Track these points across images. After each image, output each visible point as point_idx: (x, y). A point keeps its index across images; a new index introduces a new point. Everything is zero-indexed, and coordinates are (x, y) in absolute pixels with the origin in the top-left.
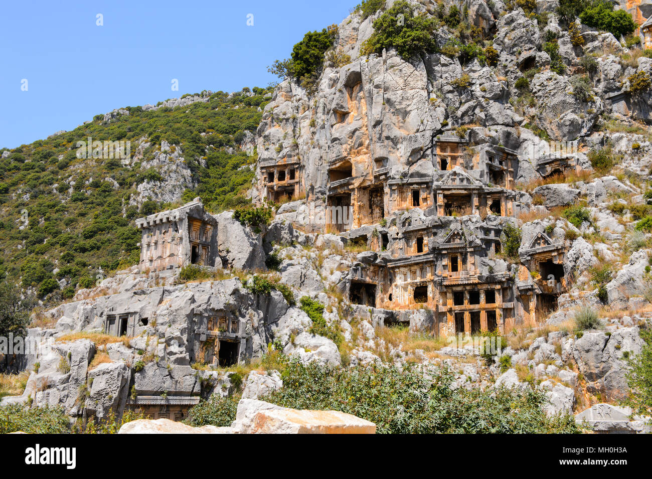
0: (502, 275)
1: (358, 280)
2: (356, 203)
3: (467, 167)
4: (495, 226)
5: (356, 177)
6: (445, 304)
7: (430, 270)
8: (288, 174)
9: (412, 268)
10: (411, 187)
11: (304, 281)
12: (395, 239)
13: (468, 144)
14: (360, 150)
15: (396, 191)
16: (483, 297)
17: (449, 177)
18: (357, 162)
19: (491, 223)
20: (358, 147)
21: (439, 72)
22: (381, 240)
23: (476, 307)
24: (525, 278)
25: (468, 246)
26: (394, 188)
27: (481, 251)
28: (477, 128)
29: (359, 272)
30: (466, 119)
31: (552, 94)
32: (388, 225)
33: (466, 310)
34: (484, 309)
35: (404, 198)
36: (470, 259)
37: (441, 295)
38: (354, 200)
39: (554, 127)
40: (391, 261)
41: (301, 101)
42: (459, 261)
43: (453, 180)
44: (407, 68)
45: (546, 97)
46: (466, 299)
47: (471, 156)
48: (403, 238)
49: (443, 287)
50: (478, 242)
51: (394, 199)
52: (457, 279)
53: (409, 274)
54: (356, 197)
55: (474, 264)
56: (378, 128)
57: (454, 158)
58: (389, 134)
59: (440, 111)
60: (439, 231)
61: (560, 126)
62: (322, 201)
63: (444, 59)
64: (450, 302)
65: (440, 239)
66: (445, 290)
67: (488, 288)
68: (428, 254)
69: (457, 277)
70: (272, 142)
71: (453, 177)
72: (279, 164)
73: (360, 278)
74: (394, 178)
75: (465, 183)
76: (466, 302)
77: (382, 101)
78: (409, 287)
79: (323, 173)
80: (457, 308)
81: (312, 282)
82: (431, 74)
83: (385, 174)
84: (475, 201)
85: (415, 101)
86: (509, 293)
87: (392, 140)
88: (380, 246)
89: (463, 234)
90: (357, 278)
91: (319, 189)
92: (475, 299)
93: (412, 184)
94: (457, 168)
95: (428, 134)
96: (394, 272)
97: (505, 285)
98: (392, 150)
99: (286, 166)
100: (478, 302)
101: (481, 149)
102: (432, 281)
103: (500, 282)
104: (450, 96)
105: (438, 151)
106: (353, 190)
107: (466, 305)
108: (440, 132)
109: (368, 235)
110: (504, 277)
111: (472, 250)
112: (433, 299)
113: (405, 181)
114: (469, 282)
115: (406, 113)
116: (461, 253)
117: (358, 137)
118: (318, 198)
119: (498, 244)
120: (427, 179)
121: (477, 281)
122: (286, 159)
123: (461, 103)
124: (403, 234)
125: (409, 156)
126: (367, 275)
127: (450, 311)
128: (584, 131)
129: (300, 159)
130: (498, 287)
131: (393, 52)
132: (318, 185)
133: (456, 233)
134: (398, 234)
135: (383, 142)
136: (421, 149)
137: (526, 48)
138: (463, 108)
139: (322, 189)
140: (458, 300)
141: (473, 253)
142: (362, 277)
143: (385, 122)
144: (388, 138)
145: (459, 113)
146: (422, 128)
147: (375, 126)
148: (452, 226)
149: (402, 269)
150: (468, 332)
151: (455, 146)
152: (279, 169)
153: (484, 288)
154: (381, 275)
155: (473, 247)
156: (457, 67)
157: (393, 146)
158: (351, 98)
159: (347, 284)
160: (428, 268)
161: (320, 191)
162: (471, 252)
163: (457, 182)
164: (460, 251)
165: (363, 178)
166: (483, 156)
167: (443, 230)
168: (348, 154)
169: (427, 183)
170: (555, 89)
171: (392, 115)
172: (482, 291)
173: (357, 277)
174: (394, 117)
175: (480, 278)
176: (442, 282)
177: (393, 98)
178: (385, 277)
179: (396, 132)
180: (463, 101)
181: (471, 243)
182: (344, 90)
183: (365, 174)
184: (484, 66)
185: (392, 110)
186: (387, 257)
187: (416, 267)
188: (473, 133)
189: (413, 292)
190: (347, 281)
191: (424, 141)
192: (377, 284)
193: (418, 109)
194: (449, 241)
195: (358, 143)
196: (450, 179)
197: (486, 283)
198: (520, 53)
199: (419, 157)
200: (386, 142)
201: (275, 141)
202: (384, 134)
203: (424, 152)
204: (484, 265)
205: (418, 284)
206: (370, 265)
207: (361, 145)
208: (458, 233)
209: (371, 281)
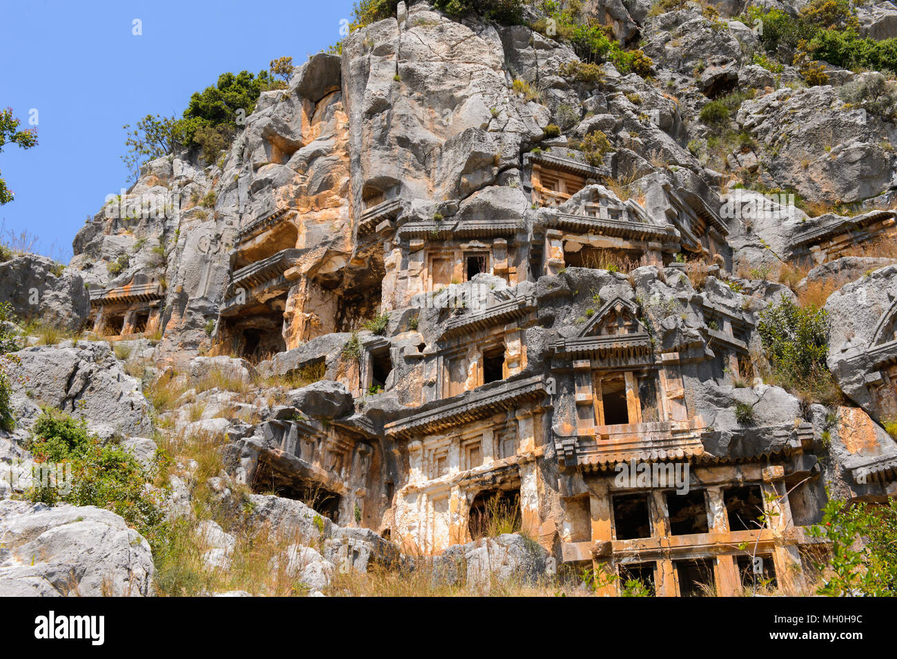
0: (788, 428)
1: (284, 459)
2: (298, 312)
4: (734, 310)
5: (307, 250)
6: (583, 536)
7: (531, 427)
8: (130, 321)
9: (468, 434)
10: (465, 246)
11: (78, 395)
12: (411, 360)
14: (325, 197)
15: (421, 254)
16: (718, 513)
17: (578, 202)
18: (313, 222)
19: (719, 299)
20: (319, 191)
21: (528, 57)
22: (367, 367)
23: (701, 540)
25: (659, 348)
26: (414, 243)
27: (701, 365)
29: (290, 439)
31: (800, 114)
32: (393, 327)
33: (661, 555)
34: (728, 549)
35: (442, 275)
36: (667, 387)
37: (568, 509)
38: (295, 304)
39: (816, 175)
40: (396, 415)
41: (190, 185)
42: (631, 394)
43: (592, 211)
44: (457, 29)
45: (785, 122)
46: (659, 517)
48: (438, 354)
49: (578, 477)
50: (695, 332)
51: (414, 273)
52: (629, 447)
53: (455, 454)
54: (300, 297)
55: (681, 400)
56: (379, 118)
58: (409, 135)
59: (540, 110)
60: (561, 311)
61: (833, 169)
62: (203, 333)
63: (539, 37)
64: (603, 529)
65: (568, 327)
66: (583, 488)
67: (734, 481)
68: (526, 375)
69: (629, 438)
70: (105, 254)
71: (590, 204)
72: (112, 296)
73: (291, 456)
74: (415, 219)
75: (624, 218)
76: (659, 527)
77: (393, 74)
78: (456, 492)
79: (217, 269)
80: (630, 547)
81: (112, 404)
83: (392, 217)
85: (475, 81)
86: (810, 497)
87: (414, 148)
88: (365, 385)
89: (640, 313)
90: (280, 452)
91: (202, 303)
93: (466, 236)
95: (512, 139)
96: (405, 453)
97: (800, 466)
98: (412, 169)
99: (126, 302)
100: (704, 528)
101: (650, 182)
102: (539, 459)
103: (782, 456)
104: (559, 93)
105: (535, 182)
106: (296, 279)
107: (660, 536)
108: (540, 146)
109: (329, 357)
110: (795, 436)
111: (674, 356)
112: (543, 519)
113: (448, 225)
114: (672, 454)
115: (452, 101)
116: (637, 372)
117: (323, 169)
118: (193, 325)
120: (512, 224)
121: (698, 450)
122: (130, 286)
123: (584, 112)
124: (440, 342)
125: (462, 174)
126: (314, 456)
127: (604, 557)
129: (165, 288)
130: (776, 471)
131: (423, 5)
132: (200, 293)
133: (618, 308)
134: (421, 347)
135: (390, 146)
136: (494, 162)
137: (716, 61)
138: (591, 121)
139: (207, 305)
141: (676, 369)
142: (298, 453)
143: (397, 110)
144: (403, 142)
145: (582, 127)
146: (493, 125)
147: (370, 114)
148: (606, 293)
149: (432, 442)
151: (577, 184)
152: (109, 310)
153: (721, 478)
154: (360, 466)
155: (675, 350)
156: (571, 55)
157: (416, 162)
158: (311, 119)
159: (244, 461)
160: (522, 424)
161: (201, 309)
162: (669, 365)
163: (603, 214)
164: (632, 362)
165: (325, 249)
166: (655, 197)
167: (575, 309)
168: (290, 204)
169: (508, 235)
170: (803, 106)
171: (416, 104)
172: (716, 489)
173: (282, 450)
174: (422, 109)
175: (710, 438)
176: (575, 454)
177: (421, 70)
178: (371, 477)
179: (426, 136)
180: (590, 108)
181: (669, 335)
182: (295, 100)
183: (331, 238)
184: (625, 72)
185: (416, 94)
186: (384, 407)
187: (479, 427)
188: (621, 160)
189: (465, 509)
190: (245, 450)
191: (501, 148)
192: (343, 491)
193: (484, 94)
194: (597, 331)
195: (320, 180)
196: (582, 207)
197: (728, 464)
198: (701, 70)
199: (488, 179)
200: (398, 150)
201: (111, 254)
202: (394, 133)
203: (501, 171)
204: (717, 403)
205: (488, 476)
206: (328, 427)
207: (327, 185)
208: (626, 311)
209: (325, 474)
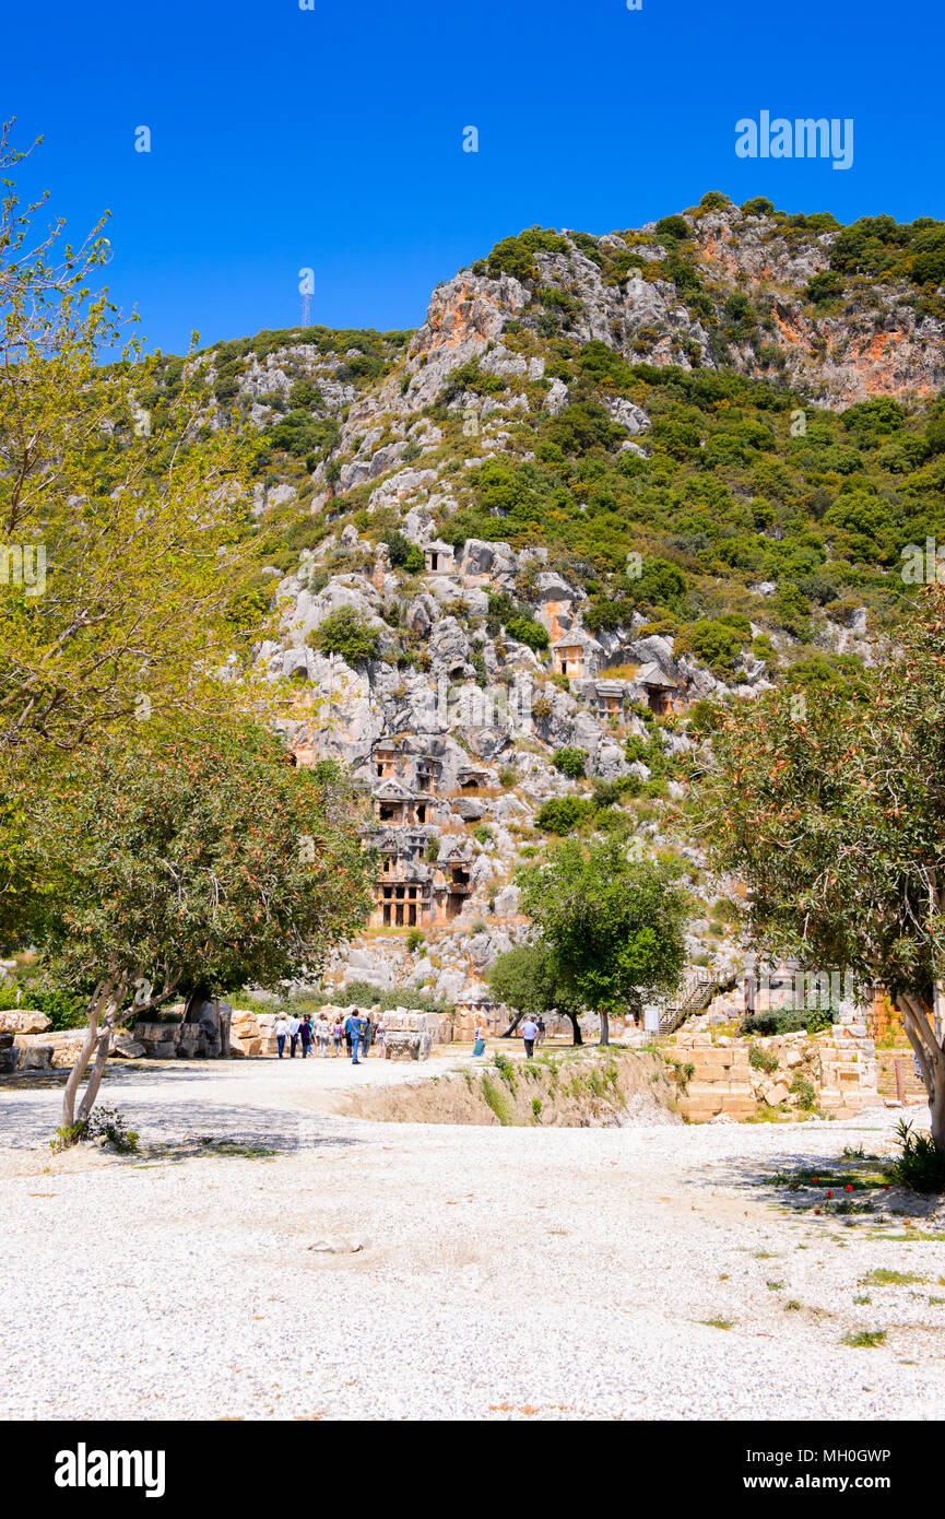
0: (423, 877)
3: (400, 774)
4: (420, 835)
6: (376, 897)
13: (401, 753)
14: (305, 746)
16: (407, 893)
18: (302, 757)
19: (417, 833)
20: (303, 743)
21: (379, 679)
23: (401, 901)
24: (442, 881)
25: (398, 851)
27: (408, 857)
28: (409, 737)
30: (401, 728)
33: (393, 903)
34: (407, 903)
36: (399, 862)
37: (374, 890)
39: (473, 741)
42: (390, 862)
43: (388, 790)
44: (352, 675)
46: (394, 894)
47: (404, 764)
49: (376, 883)
50: (407, 849)
52: (388, 878)
55: (401, 867)
56: (325, 734)
57: (389, 765)
59: (380, 720)
60: (375, 836)
61: (479, 742)
63: (385, 667)
64: (381, 895)
65: (377, 843)
66: (377, 886)
67: (411, 887)
71: (389, 788)
75: (398, 793)
76: (393, 896)
80: (387, 901)
82: (372, 678)
84: (406, 808)
85: (358, 710)
86: (427, 891)
87: (337, 746)
89: (395, 841)
92: (400, 894)
94: (393, 781)
95: (370, 742)
97: (425, 886)
100: (403, 898)
101: (413, 759)
103: (421, 883)
104: (388, 704)
105: (376, 758)
107: (394, 899)
108: (379, 741)
110: (424, 879)
111: (401, 855)
114: (397, 881)
115: (349, 720)
116: (393, 857)
117: (304, 733)
119: (421, 850)
120: (366, 786)
121: (403, 881)
123: (397, 712)
125: (352, 763)
127: (381, 903)
128: (497, 749)
130: (419, 886)
131: (340, 657)
133: (389, 840)
135: (329, 747)
136: (362, 757)
137: (456, 658)
138: (399, 717)
140: (388, 894)
141: (401, 858)
143: (332, 728)
144: (333, 743)
145: (396, 722)
146: (363, 736)
148: (387, 834)
150: (393, 922)
151: (390, 754)
153: (408, 886)
155: (401, 852)
156: (396, 674)
157: (338, 751)
163: (391, 792)
164: (391, 855)
166: (413, 765)
167: (378, 836)
169: (365, 789)
171: (338, 721)
172: (407, 888)
174: (340, 723)
175: (406, 878)
176: (375, 879)
177: (339, 706)
179: (342, 738)
180: (399, 710)
181: (400, 848)
184: (418, 672)
185: (338, 717)
188: (406, 743)
191: (365, 750)
193: (360, 717)
194: (383, 846)
196: (385, 789)
197: (410, 883)
198: (450, 662)
199: (360, 764)
200: (332, 746)
203: (364, 760)
204: (409, 868)
207: (306, 741)
208: (391, 840)
